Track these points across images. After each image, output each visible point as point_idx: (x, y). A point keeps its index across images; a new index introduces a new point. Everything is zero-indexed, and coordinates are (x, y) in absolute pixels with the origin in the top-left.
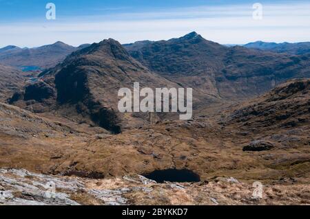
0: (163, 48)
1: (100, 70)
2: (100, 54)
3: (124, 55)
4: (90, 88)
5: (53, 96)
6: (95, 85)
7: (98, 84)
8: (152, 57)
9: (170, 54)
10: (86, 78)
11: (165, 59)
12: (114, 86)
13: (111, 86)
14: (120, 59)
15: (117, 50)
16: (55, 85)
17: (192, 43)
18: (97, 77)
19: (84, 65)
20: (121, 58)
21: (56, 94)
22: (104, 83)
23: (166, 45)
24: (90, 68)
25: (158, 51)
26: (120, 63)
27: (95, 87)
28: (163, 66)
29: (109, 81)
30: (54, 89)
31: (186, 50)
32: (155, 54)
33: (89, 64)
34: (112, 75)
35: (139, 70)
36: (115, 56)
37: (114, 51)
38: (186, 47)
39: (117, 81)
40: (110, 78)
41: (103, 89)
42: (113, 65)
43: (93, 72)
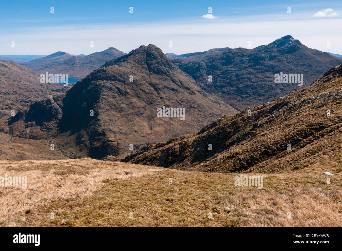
0: (238, 60)
1: (121, 87)
2: (129, 65)
3: (162, 67)
4: (100, 111)
5: (56, 118)
6: (108, 107)
7: (113, 106)
8: (219, 72)
9: (246, 68)
10: (98, 97)
11: (237, 75)
12: (136, 110)
13: (131, 111)
14: (155, 73)
15: (154, 61)
16: (62, 104)
17: (283, 52)
18: (114, 97)
19: (101, 79)
20: (158, 72)
21: (60, 116)
22: (123, 105)
23: (243, 56)
24: (108, 84)
25: (231, 63)
26: (155, 79)
27: (107, 110)
28: (231, 86)
29: (132, 103)
30: (60, 110)
31: (272, 63)
32: (225, 68)
33: (108, 78)
34: (138, 96)
35: (181, 90)
36: (150, 69)
37: (149, 62)
38: (272, 58)
39: (142, 104)
40: (134, 100)
41: (118, 115)
42: (143, 82)
43: (111, 89)
